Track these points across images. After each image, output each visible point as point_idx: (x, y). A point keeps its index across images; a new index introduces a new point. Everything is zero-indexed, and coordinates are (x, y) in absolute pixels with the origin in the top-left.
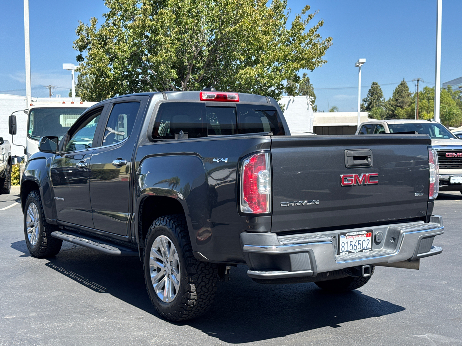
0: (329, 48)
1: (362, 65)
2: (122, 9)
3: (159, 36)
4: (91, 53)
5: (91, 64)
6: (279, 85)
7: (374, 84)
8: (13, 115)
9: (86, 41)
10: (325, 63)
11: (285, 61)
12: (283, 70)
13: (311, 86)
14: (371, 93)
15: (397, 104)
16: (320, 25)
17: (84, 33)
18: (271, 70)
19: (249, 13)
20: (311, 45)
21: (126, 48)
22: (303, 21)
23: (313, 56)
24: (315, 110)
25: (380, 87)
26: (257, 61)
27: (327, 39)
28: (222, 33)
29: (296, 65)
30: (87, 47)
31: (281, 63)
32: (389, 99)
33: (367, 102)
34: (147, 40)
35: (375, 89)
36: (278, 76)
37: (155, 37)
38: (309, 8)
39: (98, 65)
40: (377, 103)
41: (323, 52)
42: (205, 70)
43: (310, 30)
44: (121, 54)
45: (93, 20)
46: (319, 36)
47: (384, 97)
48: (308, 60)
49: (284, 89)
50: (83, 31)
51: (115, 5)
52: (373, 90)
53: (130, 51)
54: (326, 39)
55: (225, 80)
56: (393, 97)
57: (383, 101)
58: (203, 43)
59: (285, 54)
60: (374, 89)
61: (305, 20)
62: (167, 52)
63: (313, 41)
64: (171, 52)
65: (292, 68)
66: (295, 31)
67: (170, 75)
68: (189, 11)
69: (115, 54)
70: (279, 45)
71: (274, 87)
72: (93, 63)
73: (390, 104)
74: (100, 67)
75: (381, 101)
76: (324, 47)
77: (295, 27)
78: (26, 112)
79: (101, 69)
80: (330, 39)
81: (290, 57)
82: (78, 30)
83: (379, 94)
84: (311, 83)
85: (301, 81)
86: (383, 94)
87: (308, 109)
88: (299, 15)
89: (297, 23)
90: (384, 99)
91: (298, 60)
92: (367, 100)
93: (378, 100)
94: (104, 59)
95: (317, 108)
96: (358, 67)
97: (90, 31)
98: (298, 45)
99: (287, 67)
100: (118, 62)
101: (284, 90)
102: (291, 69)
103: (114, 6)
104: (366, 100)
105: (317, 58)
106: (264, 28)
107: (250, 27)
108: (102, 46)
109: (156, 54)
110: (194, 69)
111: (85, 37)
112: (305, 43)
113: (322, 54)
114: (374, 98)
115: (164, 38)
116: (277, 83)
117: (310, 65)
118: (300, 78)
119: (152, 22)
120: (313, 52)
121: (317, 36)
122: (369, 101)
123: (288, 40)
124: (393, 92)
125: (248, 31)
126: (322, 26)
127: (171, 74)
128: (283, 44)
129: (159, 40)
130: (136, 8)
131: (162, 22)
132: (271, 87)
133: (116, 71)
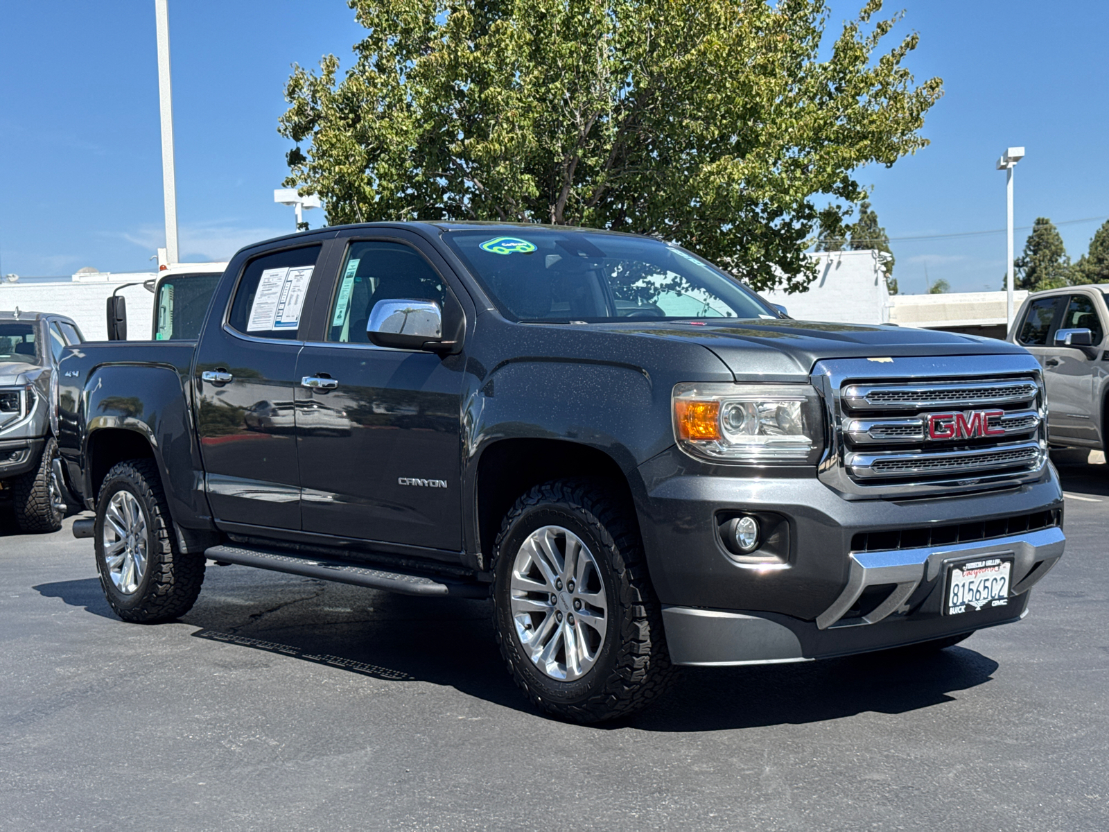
0: (933, 103)
1: (1015, 163)
2: (397, 26)
3: (492, 89)
4: (321, 141)
5: (321, 167)
6: (802, 206)
7: (1039, 222)
8: (117, 294)
9: (311, 113)
10: (923, 145)
11: (817, 142)
12: (811, 167)
13: (882, 233)
14: (1034, 246)
15: (1102, 270)
16: (907, 45)
17: (306, 93)
18: (780, 167)
19: (723, 19)
20: (886, 98)
21: (407, 125)
22: (865, 38)
23: (891, 126)
24: (893, 289)
25: (1055, 229)
26: (743, 146)
27: (929, 82)
28: (651, 74)
29: (847, 152)
30: (312, 129)
31: (807, 149)
32: (1080, 259)
33: (1025, 268)
34: (460, 102)
35: (1042, 235)
36: (800, 183)
37: (481, 92)
38: (881, 5)
39: (337, 169)
40: (1051, 269)
41: (918, 115)
42: (608, 174)
43: (881, 61)
44: (395, 139)
45: (328, 61)
46: (906, 74)
47: (1067, 255)
48: (878, 138)
49: (814, 217)
50: (302, 88)
51: (380, 20)
52: (1039, 238)
53: (417, 130)
54: (926, 83)
55: (662, 196)
56: (1090, 253)
57: (1065, 265)
58: (603, 103)
59: (816, 125)
60: (1040, 236)
61: (868, 38)
62: (512, 130)
63: (890, 87)
64: (521, 128)
65: (836, 161)
66: (841, 64)
67: (519, 188)
68: (567, 23)
69: (380, 141)
70: (801, 104)
71: (789, 213)
72: (327, 165)
73: (1083, 271)
74: (343, 176)
75: (1059, 264)
76: (921, 103)
77: (842, 54)
78: (151, 286)
79: (345, 180)
80: (937, 83)
81: (830, 132)
82: (290, 85)
83: (1053, 248)
84: (880, 225)
85: (859, 193)
86: (1064, 246)
87: (876, 283)
88: (852, 24)
89: (847, 43)
90: (1069, 259)
91: (852, 138)
92: (1023, 262)
93: (1052, 262)
94: (352, 155)
95: (898, 286)
96: (1005, 171)
97: (319, 89)
98: (850, 100)
99: (821, 156)
100: (388, 160)
101: (815, 220)
102: (832, 162)
103: (376, 20)
104: (1021, 264)
105: (903, 134)
106: (760, 59)
107: (724, 55)
108: (347, 123)
109: (483, 136)
110: (582, 172)
111: (308, 104)
112: (870, 93)
113: (916, 121)
114: (1041, 258)
115: (503, 93)
116: (796, 201)
117: (883, 149)
118: (857, 185)
119: (475, 54)
120: (893, 116)
121: (901, 76)
122: (1030, 265)
123: (823, 87)
124: (1089, 242)
125: (721, 66)
126: (913, 48)
127: (522, 186)
128: (812, 99)
129: (492, 99)
130: (434, 23)
131: (497, 53)
132: (782, 214)
133: (384, 183)
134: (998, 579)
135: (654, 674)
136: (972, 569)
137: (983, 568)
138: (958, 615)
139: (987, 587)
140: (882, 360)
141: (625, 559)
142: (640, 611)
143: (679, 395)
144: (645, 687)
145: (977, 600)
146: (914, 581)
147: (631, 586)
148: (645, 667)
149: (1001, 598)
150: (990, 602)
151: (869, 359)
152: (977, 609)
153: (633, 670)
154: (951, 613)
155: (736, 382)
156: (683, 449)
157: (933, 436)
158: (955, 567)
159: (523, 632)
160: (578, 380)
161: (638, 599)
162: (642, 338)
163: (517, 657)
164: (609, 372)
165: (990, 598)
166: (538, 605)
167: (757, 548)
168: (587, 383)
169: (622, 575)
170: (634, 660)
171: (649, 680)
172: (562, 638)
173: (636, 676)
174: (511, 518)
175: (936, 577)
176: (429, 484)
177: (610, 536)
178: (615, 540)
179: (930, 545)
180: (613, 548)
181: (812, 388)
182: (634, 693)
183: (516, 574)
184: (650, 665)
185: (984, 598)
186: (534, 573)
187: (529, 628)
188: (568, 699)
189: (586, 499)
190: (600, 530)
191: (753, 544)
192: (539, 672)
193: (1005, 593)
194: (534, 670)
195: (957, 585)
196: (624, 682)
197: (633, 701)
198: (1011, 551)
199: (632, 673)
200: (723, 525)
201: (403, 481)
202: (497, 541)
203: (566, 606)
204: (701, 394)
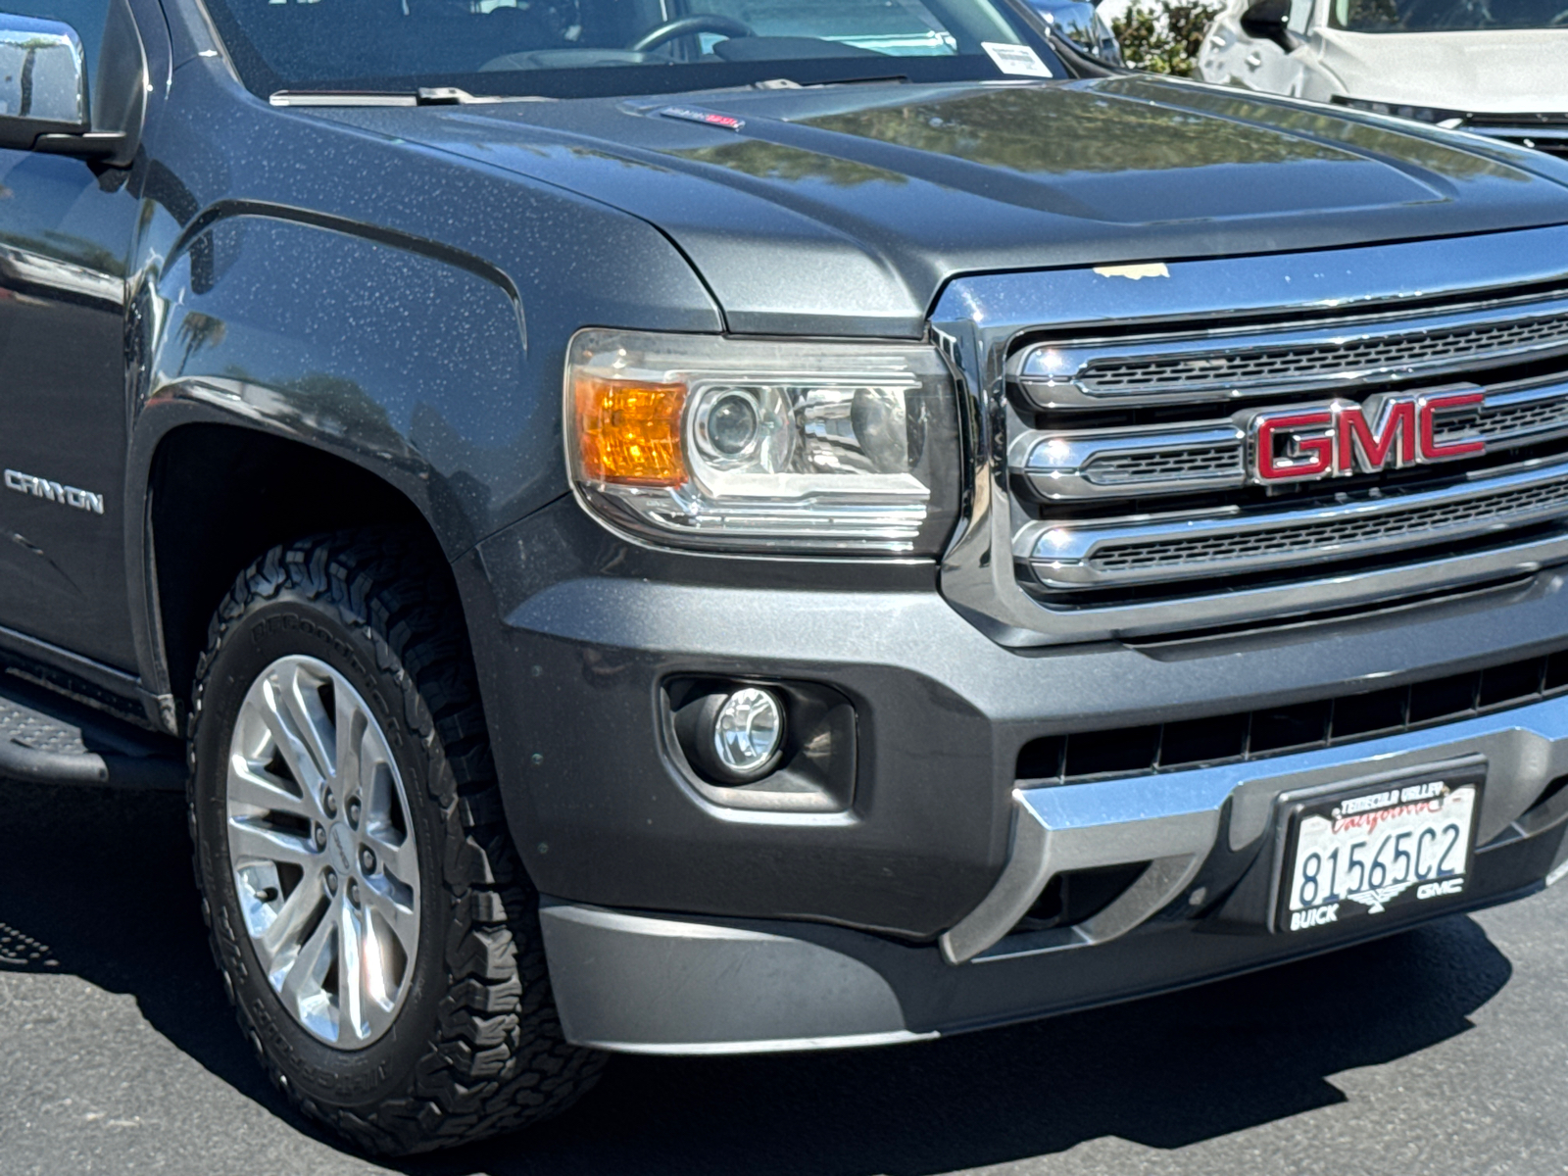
134: (1438, 831)
135: (535, 1055)
136: (1361, 813)
137: (1393, 807)
138: (1316, 930)
139: (1406, 854)
140: (1134, 272)
141: (456, 770)
142: (490, 907)
143: (584, 360)
144: (514, 1086)
145: (1373, 887)
146: (1191, 855)
147: (470, 841)
148: (508, 1040)
149: (1443, 877)
150: (1414, 889)
151: (1097, 270)
152: (1372, 911)
153: (476, 1048)
154: (1294, 926)
155: (727, 333)
156: (589, 504)
157: (1267, 472)
158: (1310, 812)
159: (254, 910)
160: (364, 287)
161: (483, 876)
162: (520, 187)
163: (239, 969)
164: (435, 274)
165: (1412, 879)
166: (289, 846)
167: (781, 765)
168: (381, 298)
169: (450, 811)
170: (475, 1026)
171: (521, 1071)
172: (335, 938)
173: (482, 1063)
174: (226, 621)
175: (1259, 839)
176: (65, 496)
177: (424, 709)
178: (436, 718)
179: (1247, 755)
180: (430, 739)
181: (933, 354)
182: (484, 1101)
183: (240, 765)
184: (521, 1036)
185: (1396, 881)
186: (278, 768)
187: (270, 896)
188: (339, 1094)
189: (375, 603)
190: (403, 691)
191: (765, 756)
192: (286, 1014)
193: (1457, 862)
194: (276, 1007)
195: (1316, 856)
196: (457, 1075)
197: (487, 1116)
198: (1480, 757)
199: (472, 1056)
200: (683, 710)
201: (15, 480)
202: (200, 672)
203: (344, 859)
204: (640, 363)
